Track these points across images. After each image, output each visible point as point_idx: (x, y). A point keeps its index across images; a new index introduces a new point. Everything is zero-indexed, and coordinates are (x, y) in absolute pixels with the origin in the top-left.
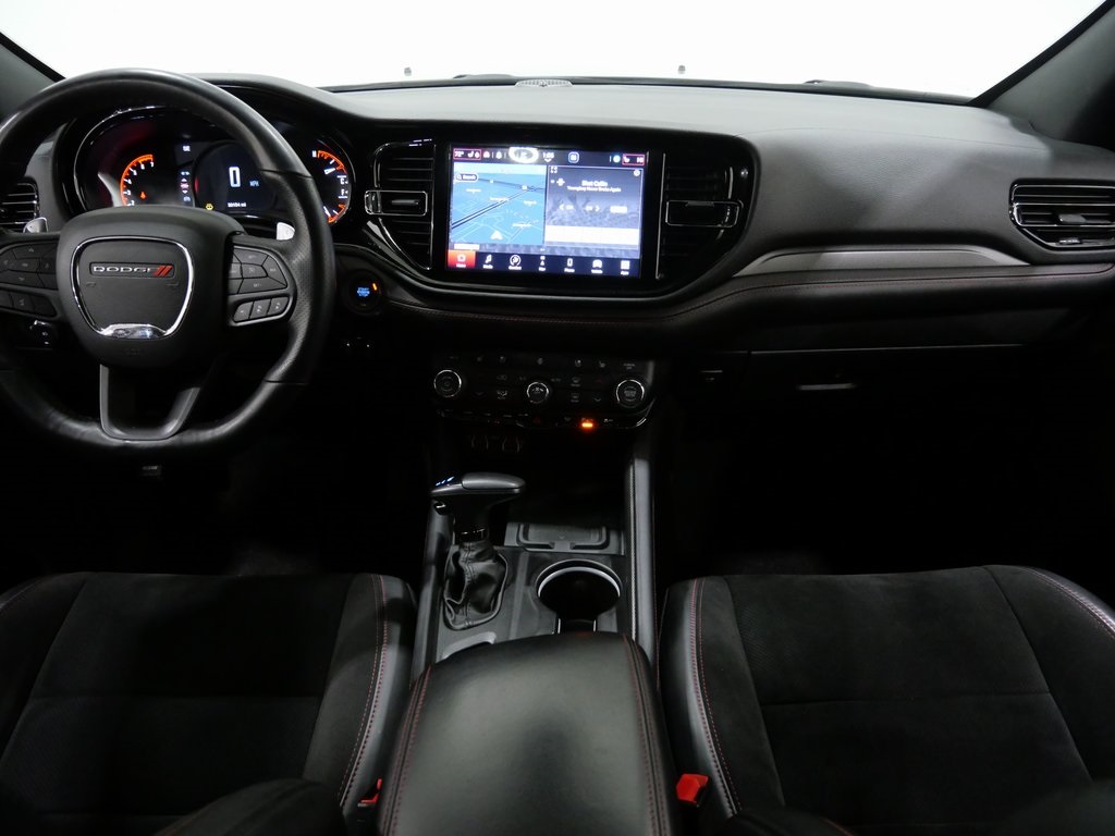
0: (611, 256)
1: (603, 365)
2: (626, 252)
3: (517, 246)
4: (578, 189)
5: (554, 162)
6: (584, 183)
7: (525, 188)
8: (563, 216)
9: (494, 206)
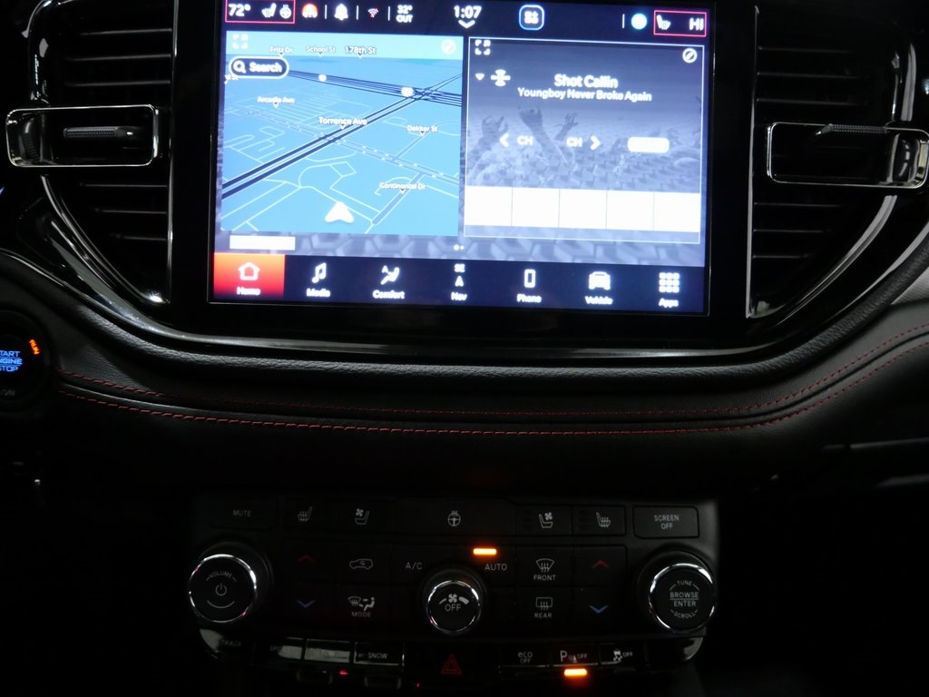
0: (634, 262)
1: (605, 523)
2: (672, 250)
3: (392, 239)
4: (546, 94)
5: (482, 27)
6: (561, 79)
7: (407, 92)
8: (510, 162)
9: (331, 138)
